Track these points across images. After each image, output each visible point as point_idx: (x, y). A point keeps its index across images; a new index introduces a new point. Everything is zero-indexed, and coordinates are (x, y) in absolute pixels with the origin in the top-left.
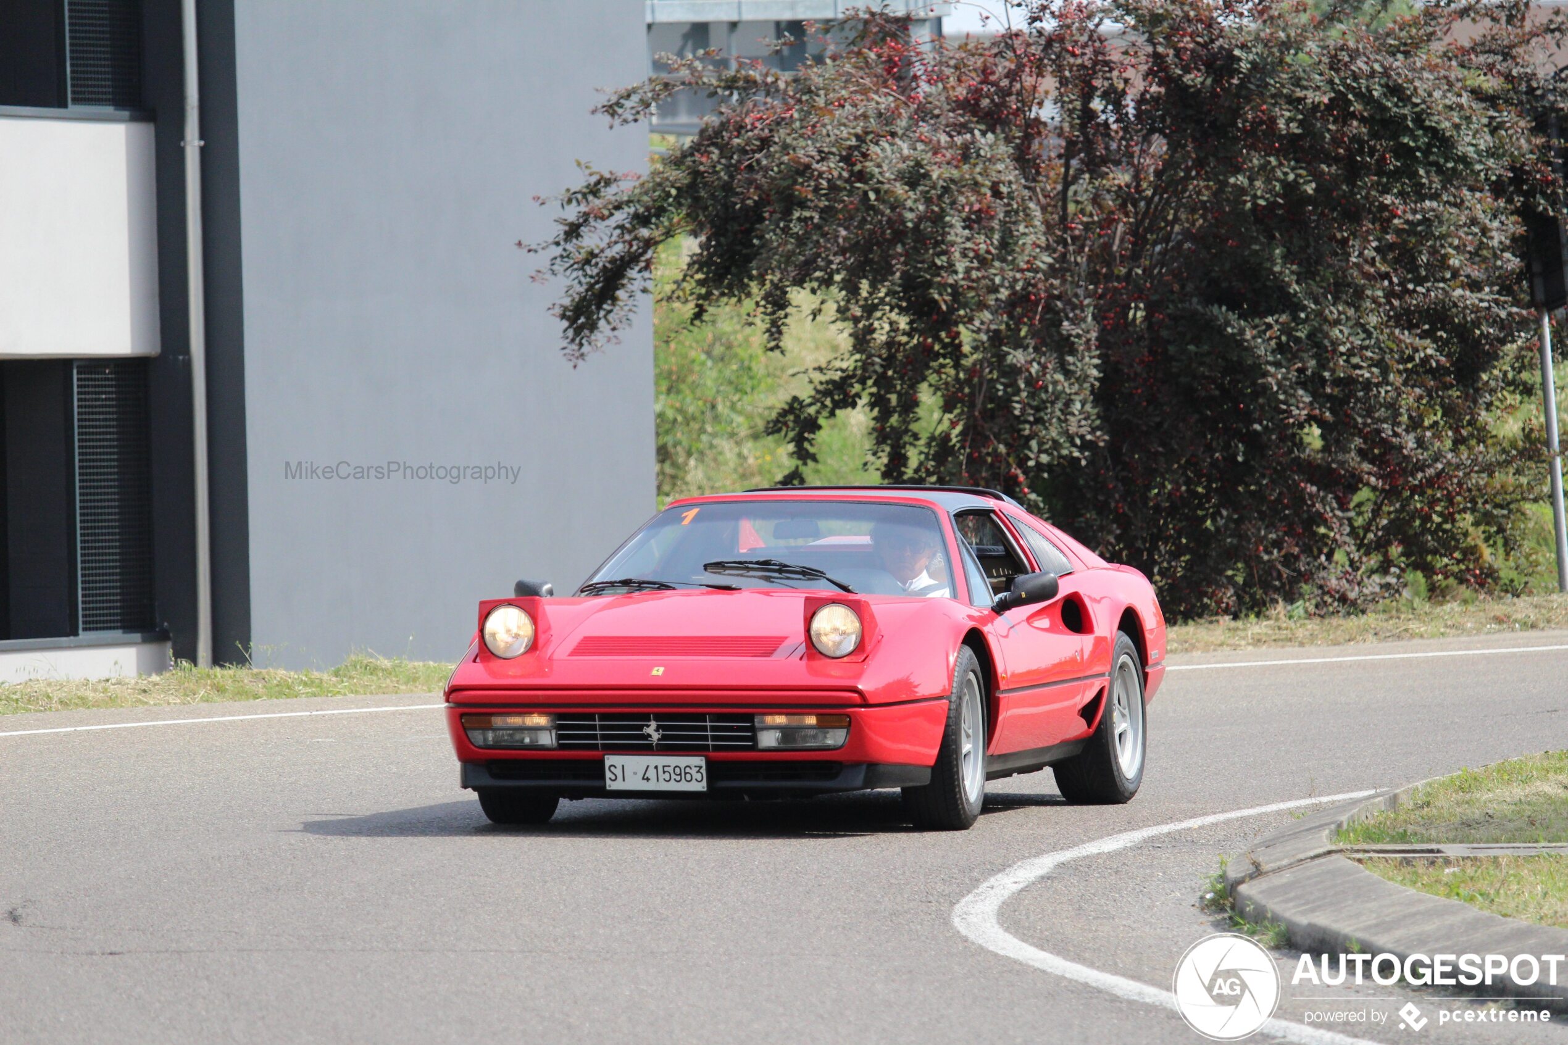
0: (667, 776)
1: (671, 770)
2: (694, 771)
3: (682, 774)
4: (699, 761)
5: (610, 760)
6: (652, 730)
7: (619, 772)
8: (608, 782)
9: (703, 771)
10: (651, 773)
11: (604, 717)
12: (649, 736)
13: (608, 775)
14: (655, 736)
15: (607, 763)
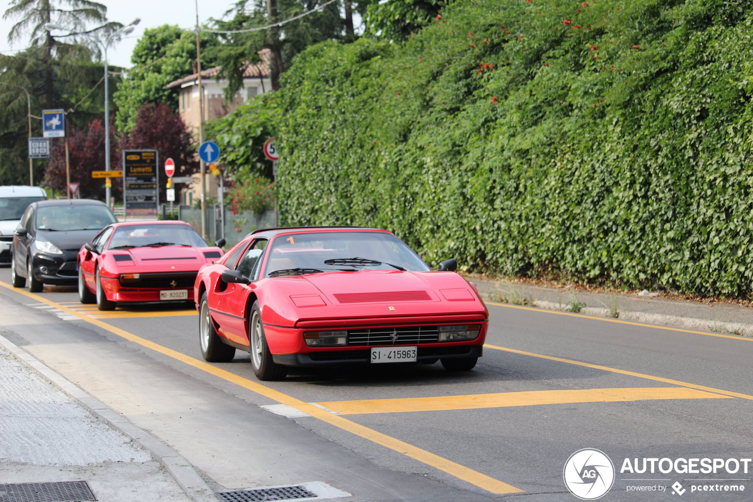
0: (399, 356)
1: (401, 353)
2: (411, 353)
3: (406, 354)
4: (414, 348)
5: (374, 350)
6: (394, 335)
7: (377, 355)
8: (372, 359)
9: (416, 353)
10: (392, 355)
11: (372, 330)
12: (392, 338)
13: (372, 356)
14: (395, 338)
15: (372, 351)
